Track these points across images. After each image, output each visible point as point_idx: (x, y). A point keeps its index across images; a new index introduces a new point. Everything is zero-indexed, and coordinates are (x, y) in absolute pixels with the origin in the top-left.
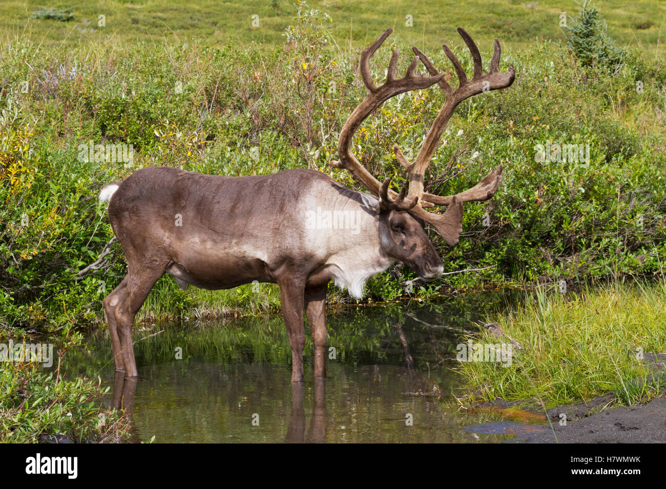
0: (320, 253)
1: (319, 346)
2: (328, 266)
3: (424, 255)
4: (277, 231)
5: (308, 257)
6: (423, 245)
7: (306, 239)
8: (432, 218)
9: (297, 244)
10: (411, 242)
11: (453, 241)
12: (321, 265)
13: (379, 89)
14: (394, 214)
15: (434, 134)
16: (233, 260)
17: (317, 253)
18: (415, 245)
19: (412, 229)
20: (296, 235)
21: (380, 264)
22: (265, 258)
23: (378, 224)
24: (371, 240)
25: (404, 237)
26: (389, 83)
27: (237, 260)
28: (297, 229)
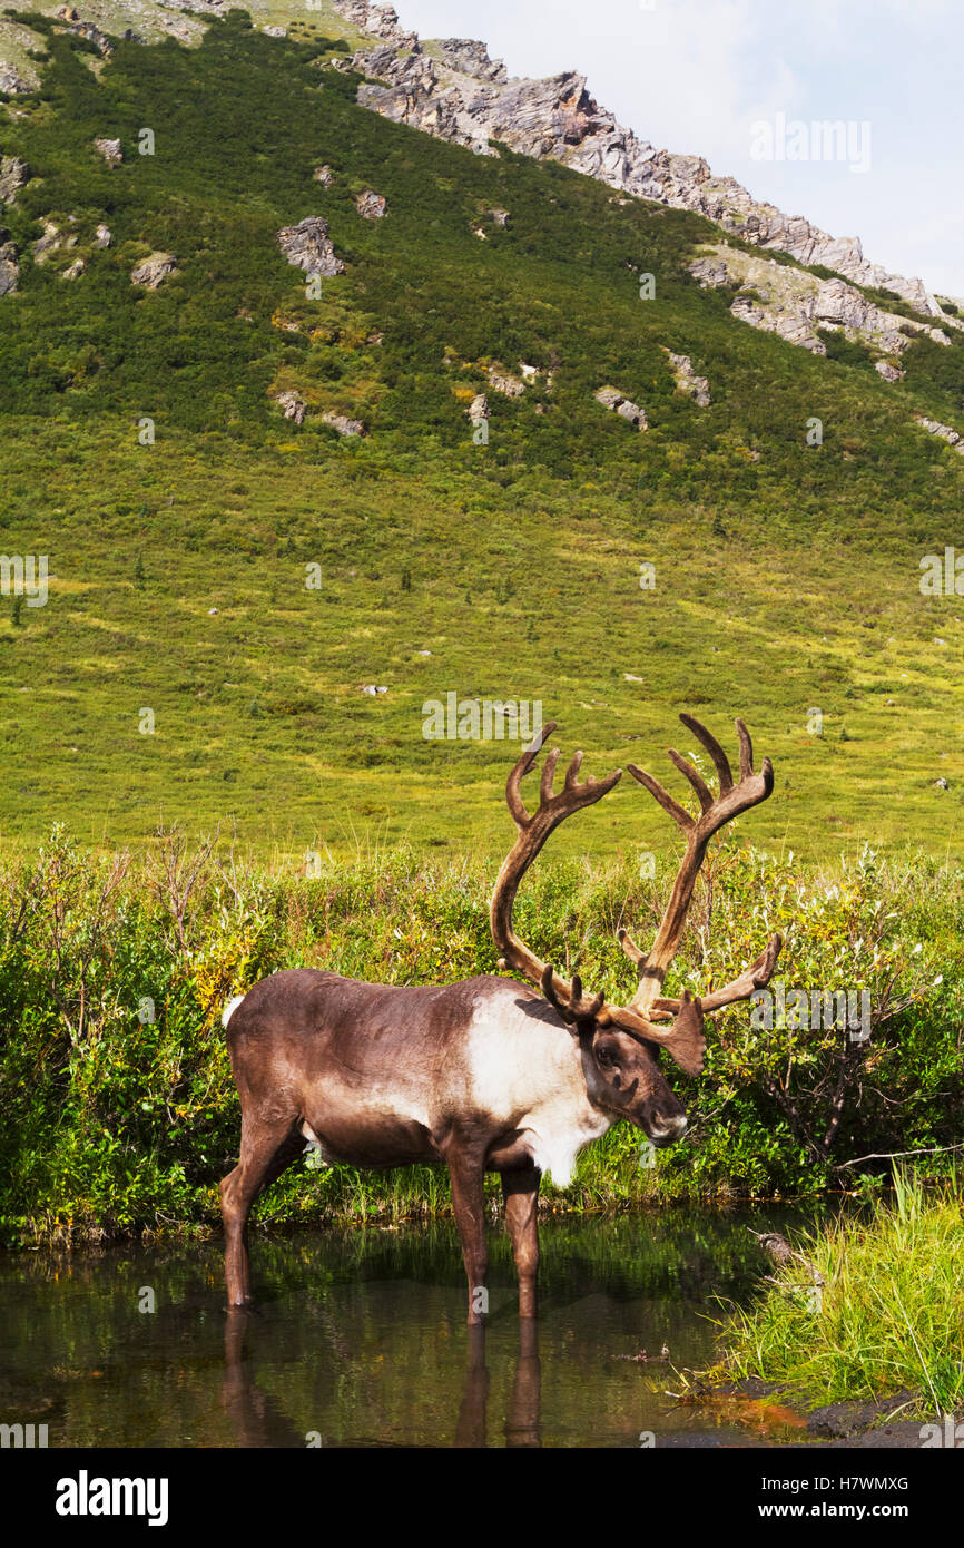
0: (501, 1112)
1: (525, 1276)
2: (522, 1132)
3: (651, 1098)
4: (438, 1076)
5: (481, 1118)
6: (649, 1082)
7: (475, 1086)
8: (658, 1034)
9: (461, 1095)
10: (629, 1078)
11: (695, 1069)
12: (509, 1132)
13: (532, 821)
14: (601, 1034)
15: (677, 901)
16: (374, 1119)
17: (493, 1110)
18: (636, 1082)
19: (631, 1058)
20: (461, 1081)
21: (592, 1126)
22: (425, 1121)
23: (579, 1052)
24: (572, 1083)
25: (618, 1072)
26: (546, 804)
27: (382, 1119)
28: (463, 1069)
